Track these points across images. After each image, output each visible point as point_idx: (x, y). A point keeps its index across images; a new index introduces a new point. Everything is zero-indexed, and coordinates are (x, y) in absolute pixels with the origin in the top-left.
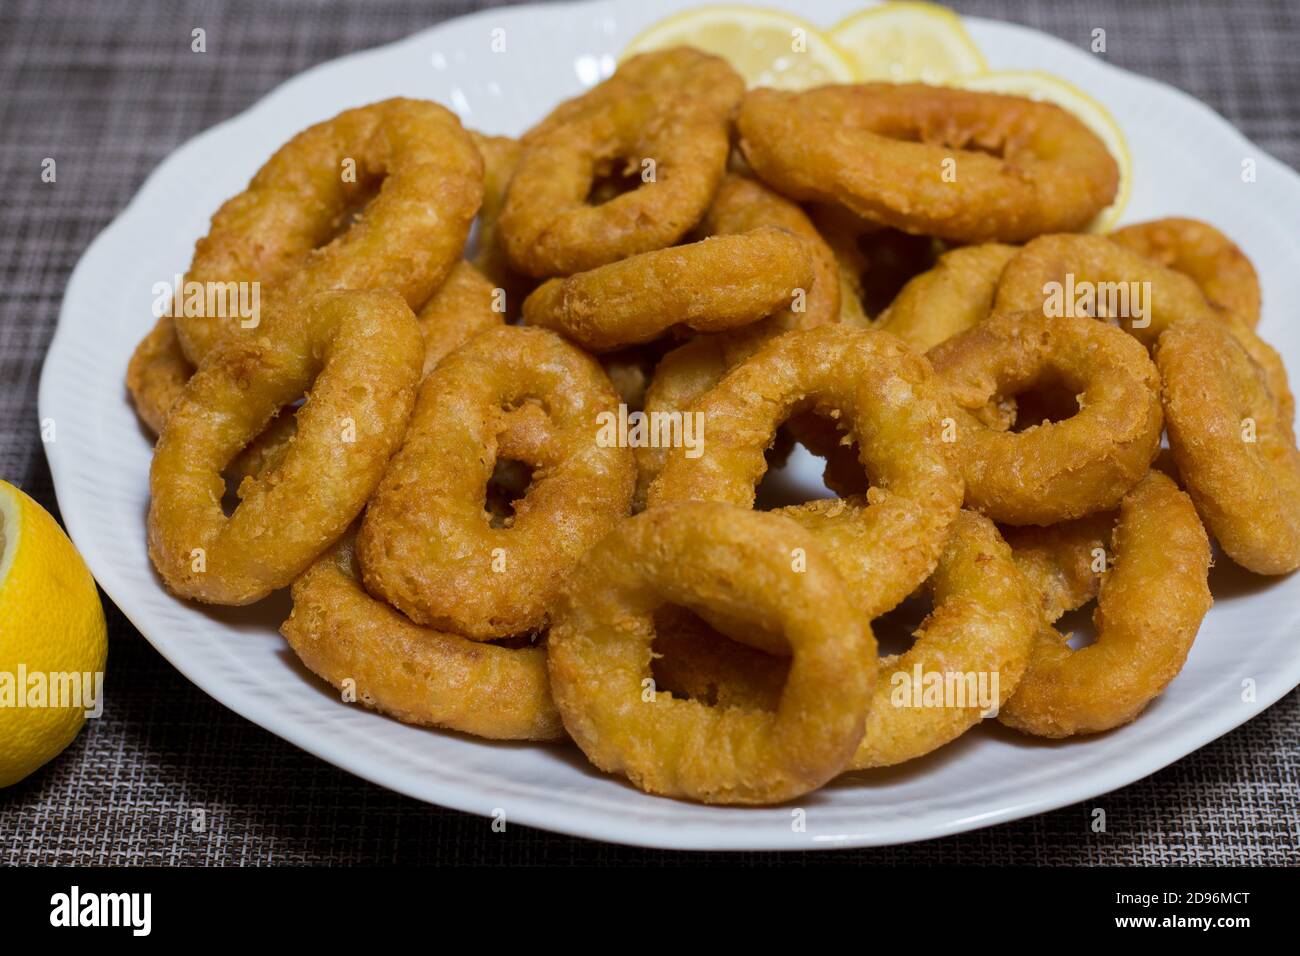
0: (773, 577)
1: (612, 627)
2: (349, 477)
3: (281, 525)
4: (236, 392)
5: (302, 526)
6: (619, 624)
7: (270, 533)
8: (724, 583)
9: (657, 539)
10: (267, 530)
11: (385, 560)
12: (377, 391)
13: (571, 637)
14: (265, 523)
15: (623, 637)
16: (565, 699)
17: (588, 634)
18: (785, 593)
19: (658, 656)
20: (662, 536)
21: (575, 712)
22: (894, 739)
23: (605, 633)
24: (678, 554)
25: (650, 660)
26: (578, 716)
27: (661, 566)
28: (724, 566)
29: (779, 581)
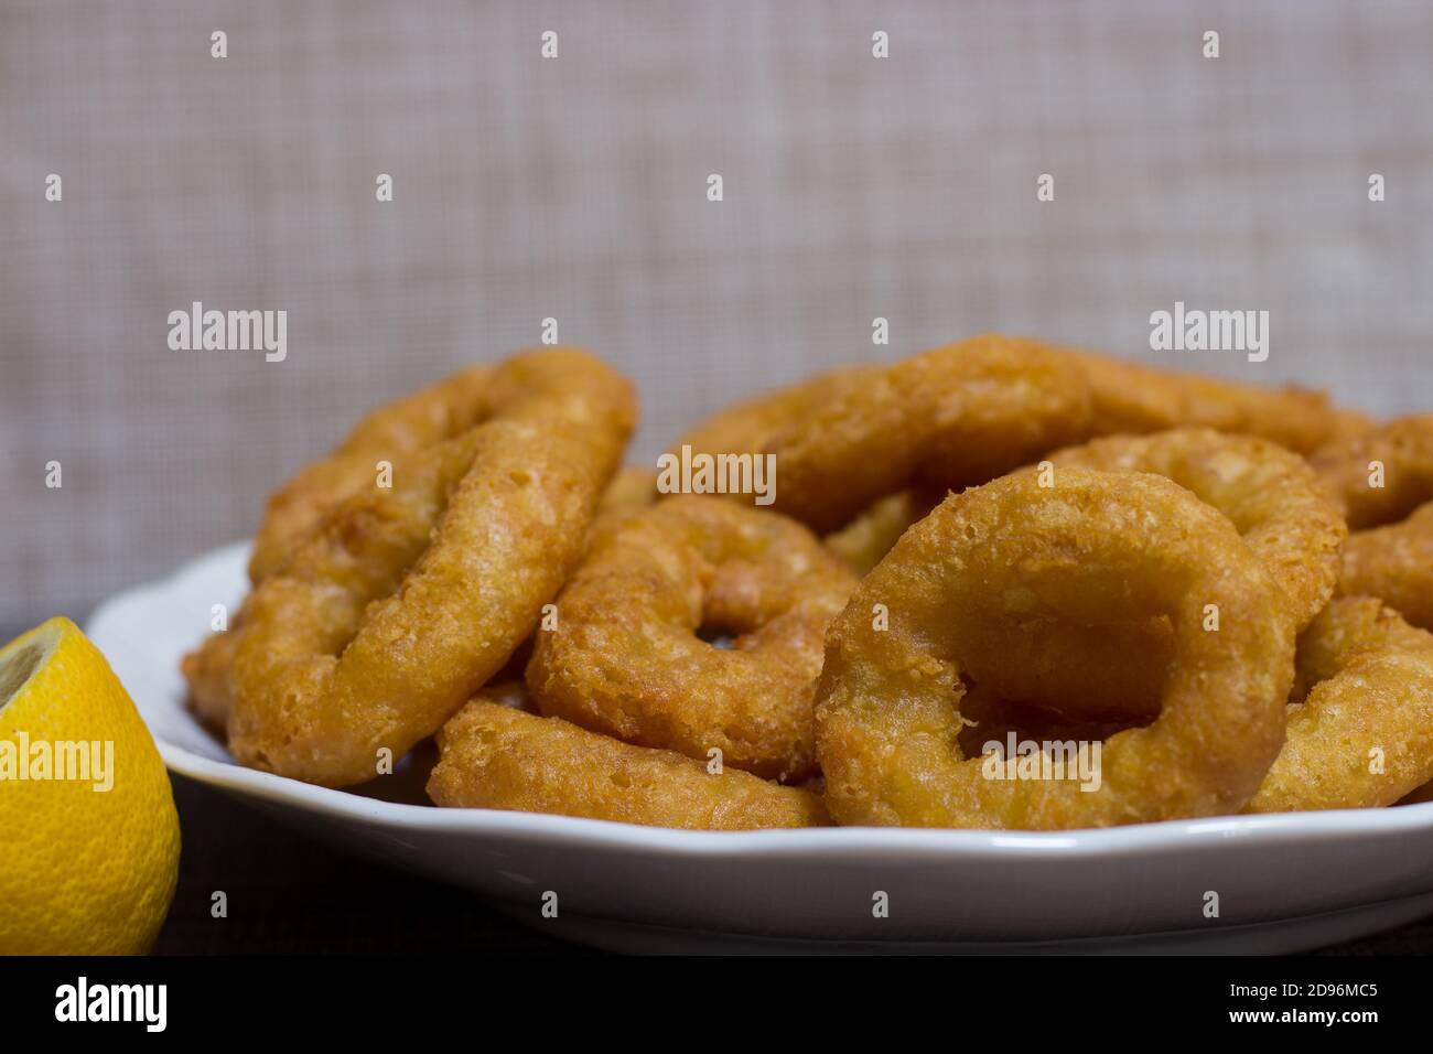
0: (1133, 514)
1: (904, 672)
2: (515, 567)
3: (427, 623)
4: (343, 559)
5: (456, 623)
6: (914, 666)
7: (413, 636)
8: (1064, 541)
9: (961, 521)
10: (407, 632)
11: (573, 652)
12: (544, 479)
13: (847, 703)
14: (403, 622)
15: (920, 687)
16: (847, 782)
17: (872, 691)
18: (1152, 530)
19: (970, 723)
20: (968, 516)
21: (863, 795)
22: (1319, 778)
23: (898, 683)
24: (992, 530)
25: (959, 728)
26: (868, 802)
27: (968, 556)
28: (1061, 521)
29: (1141, 516)
